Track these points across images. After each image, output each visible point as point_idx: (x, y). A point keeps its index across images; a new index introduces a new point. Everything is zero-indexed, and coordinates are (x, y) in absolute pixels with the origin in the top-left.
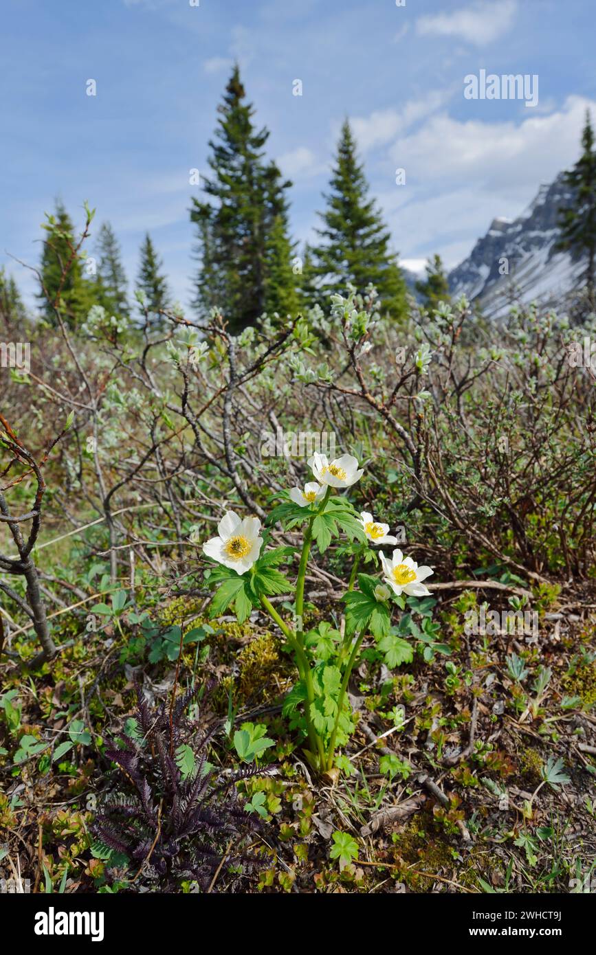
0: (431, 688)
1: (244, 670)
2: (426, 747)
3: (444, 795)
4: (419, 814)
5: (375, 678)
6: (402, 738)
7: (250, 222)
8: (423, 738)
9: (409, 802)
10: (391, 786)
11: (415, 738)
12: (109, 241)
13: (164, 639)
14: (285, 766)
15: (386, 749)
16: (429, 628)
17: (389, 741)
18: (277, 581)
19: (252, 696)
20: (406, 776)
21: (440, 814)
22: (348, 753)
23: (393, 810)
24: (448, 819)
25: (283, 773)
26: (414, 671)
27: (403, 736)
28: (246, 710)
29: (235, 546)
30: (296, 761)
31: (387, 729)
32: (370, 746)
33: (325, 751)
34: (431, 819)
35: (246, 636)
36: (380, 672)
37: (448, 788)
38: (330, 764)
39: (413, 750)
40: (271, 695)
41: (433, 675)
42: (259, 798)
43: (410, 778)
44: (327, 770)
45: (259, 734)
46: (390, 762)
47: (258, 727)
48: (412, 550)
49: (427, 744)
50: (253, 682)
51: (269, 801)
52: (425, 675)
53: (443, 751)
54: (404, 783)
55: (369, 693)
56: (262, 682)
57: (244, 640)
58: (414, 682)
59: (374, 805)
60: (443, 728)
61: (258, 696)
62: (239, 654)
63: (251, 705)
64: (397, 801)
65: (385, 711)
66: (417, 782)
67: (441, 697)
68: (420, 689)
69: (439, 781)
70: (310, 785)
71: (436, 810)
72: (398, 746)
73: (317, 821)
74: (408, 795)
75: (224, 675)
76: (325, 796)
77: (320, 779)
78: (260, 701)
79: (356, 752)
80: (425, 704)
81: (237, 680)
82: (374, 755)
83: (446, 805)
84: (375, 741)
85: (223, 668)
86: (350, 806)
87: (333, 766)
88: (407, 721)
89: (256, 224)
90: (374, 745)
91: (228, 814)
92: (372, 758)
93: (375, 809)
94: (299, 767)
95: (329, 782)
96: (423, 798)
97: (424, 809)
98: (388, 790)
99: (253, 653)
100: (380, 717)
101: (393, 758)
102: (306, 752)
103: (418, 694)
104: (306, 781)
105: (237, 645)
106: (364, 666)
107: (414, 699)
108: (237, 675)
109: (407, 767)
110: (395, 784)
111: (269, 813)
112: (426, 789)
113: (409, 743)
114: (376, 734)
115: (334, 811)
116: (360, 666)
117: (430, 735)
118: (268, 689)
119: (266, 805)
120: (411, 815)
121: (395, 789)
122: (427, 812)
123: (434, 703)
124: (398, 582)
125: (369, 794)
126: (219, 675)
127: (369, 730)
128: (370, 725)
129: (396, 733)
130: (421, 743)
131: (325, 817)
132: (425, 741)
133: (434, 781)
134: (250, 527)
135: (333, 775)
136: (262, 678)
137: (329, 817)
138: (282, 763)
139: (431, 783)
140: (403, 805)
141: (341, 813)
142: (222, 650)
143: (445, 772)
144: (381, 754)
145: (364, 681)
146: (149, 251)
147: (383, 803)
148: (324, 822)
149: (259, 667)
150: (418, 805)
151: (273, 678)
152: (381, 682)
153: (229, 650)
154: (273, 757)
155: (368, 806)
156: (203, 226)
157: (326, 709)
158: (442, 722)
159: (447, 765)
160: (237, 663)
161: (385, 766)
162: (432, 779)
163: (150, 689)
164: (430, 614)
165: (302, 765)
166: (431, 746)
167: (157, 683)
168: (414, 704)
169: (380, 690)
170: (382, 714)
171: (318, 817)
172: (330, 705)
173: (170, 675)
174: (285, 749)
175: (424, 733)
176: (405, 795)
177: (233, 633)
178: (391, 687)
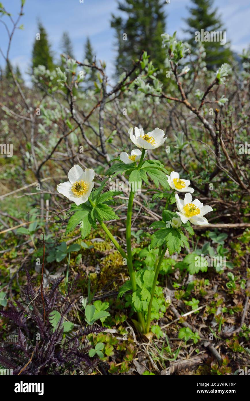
0: (219, 289)
1: (103, 270)
2: (211, 325)
3: (219, 356)
4: (203, 366)
5: (185, 280)
6: (197, 318)
7: (144, 27)
8: (210, 319)
9: (196, 358)
10: (186, 346)
11: (206, 318)
12: (67, 43)
13: (56, 249)
14: (120, 328)
15: (186, 324)
16: (222, 251)
17: (188, 319)
18: (107, 212)
19: (106, 285)
20: (196, 341)
21: (215, 368)
22: (162, 324)
23: (185, 361)
24: (220, 371)
25: (119, 332)
26: (210, 277)
27: (198, 316)
28: (102, 293)
29: (78, 187)
30: (128, 326)
31: (188, 311)
32: (175, 321)
33: (145, 322)
34: (209, 370)
35: (107, 250)
36: (188, 277)
37: (223, 351)
38: (148, 330)
39: (203, 326)
40: (118, 286)
41: (222, 280)
42: (99, 346)
43: (199, 342)
44: (146, 333)
45: (104, 308)
46: (186, 332)
47: (104, 304)
48: (214, 203)
49: (212, 323)
50: (107, 277)
51: (106, 348)
52: (217, 280)
53: (222, 328)
54: (195, 346)
55: (180, 289)
56: (113, 277)
57: (105, 252)
58: (209, 284)
59: (173, 357)
60: (224, 314)
61: (110, 286)
62: (102, 261)
63: (105, 291)
64: (188, 356)
65: (188, 300)
66: (203, 346)
67: (225, 294)
68: (212, 288)
69: (217, 347)
70: (135, 341)
71: (213, 365)
72: (194, 322)
73: (136, 363)
74: (196, 353)
75: (91, 272)
76: (143, 348)
77: (142, 338)
78: (111, 289)
79: (166, 323)
80: (213, 298)
81: (99, 275)
82: (178, 326)
83: (220, 363)
84: (179, 319)
85: (91, 268)
86: (158, 356)
87: (150, 331)
88: (201, 308)
89: (148, 27)
90: (178, 321)
91: (73, 355)
92: (176, 328)
93: (174, 359)
94: (129, 330)
95: (147, 341)
96: (206, 356)
97: (206, 363)
98: (182, 349)
99: (111, 260)
100: (184, 304)
101: (188, 330)
102: (134, 321)
103: (210, 292)
104: (133, 338)
105: (101, 255)
106: (178, 272)
107: (207, 294)
108: (98, 272)
109: (197, 336)
110: (188, 346)
111: (105, 356)
112: (209, 351)
113: (200, 321)
114: (180, 314)
115: (147, 358)
116: (175, 272)
117: (214, 317)
118: (116, 282)
119: (104, 351)
120: (197, 365)
121: (188, 349)
122: (208, 365)
123: (219, 298)
124: (187, 215)
125: (170, 350)
126: (87, 272)
127: (176, 311)
128: (178, 308)
129: (193, 315)
130: (209, 322)
131: (142, 361)
132: (211, 321)
133: (215, 346)
134: (88, 175)
135: (149, 336)
136: (113, 275)
137: (144, 362)
138: (119, 326)
139: (212, 347)
140: (192, 359)
141: (152, 360)
142: (92, 258)
143: (223, 341)
144: (182, 326)
145: (178, 282)
146: (88, 46)
147: (179, 356)
148: (141, 364)
149: (112, 269)
150: (202, 360)
151: (120, 276)
152: (187, 283)
153: (96, 258)
154: (113, 322)
155: (170, 357)
156: (118, 31)
157: (143, 296)
158: (224, 310)
159: (224, 337)
160: (100, 266)
161: (182, 334)
162: (214, 345)
163: (47, 277)
164: (223, 243)
165: (131, 328)
166: (215, 324)
167: (52, 274)
168: (207, 297)
169: (186, 288)
170: (186, 302)
171: (138, 361)
172: (146, 294)
173: (60, 270)
174: (120, 318)
175: (211, 316)
176: (195, 353)
177: (100, 248)
178: (193, 286)
